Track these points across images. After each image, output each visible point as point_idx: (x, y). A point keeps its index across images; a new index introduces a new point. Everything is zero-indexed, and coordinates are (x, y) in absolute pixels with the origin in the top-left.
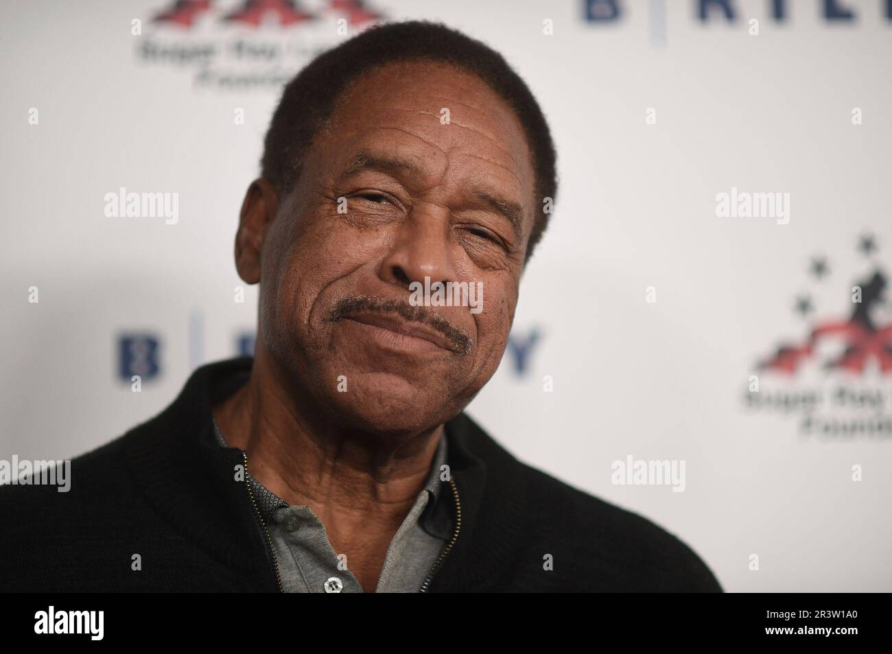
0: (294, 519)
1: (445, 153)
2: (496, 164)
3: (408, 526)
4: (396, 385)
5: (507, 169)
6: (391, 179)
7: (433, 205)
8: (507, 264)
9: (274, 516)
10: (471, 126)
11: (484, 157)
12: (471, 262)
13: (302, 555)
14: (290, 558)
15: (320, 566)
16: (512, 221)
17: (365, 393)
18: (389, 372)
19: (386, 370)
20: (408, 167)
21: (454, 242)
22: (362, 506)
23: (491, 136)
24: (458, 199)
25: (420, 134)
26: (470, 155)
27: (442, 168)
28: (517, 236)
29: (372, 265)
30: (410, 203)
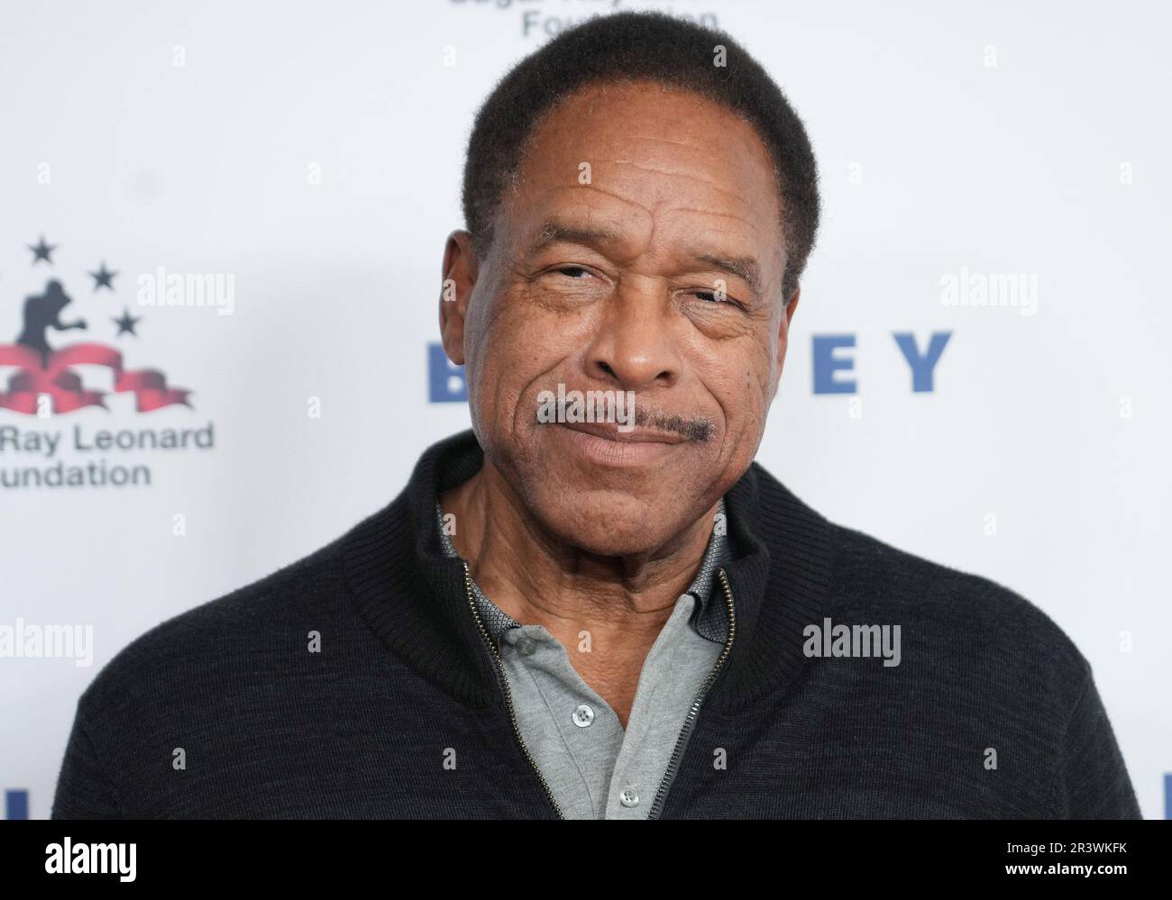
0: (528, 642)
1: (649, 211)
2: (715, 214)
3: (665, 640)
4: (621, 504)
5: (731, 217)
6: (589, 250)
7: (642, 277)
8: (747, 326)
9: (506, 638)
10: (681, 170)
11: (699, 208)
12: (700, 335)
13: (544, 680)
14: (532, 684)
15: (567, 692)
16: (744, 277)
17: (584, 517)
18: (610, 488)
19: (607, 487)
20: (605, 236)
21: (675, 315)
22: (618, 618)
23: (707, 177)
24: (672, 266)
25: (617, 190)
26: (681, 209)
27: (647, 231)
28: (755, 293)
29: (577, 355)
30: (616, 274)
